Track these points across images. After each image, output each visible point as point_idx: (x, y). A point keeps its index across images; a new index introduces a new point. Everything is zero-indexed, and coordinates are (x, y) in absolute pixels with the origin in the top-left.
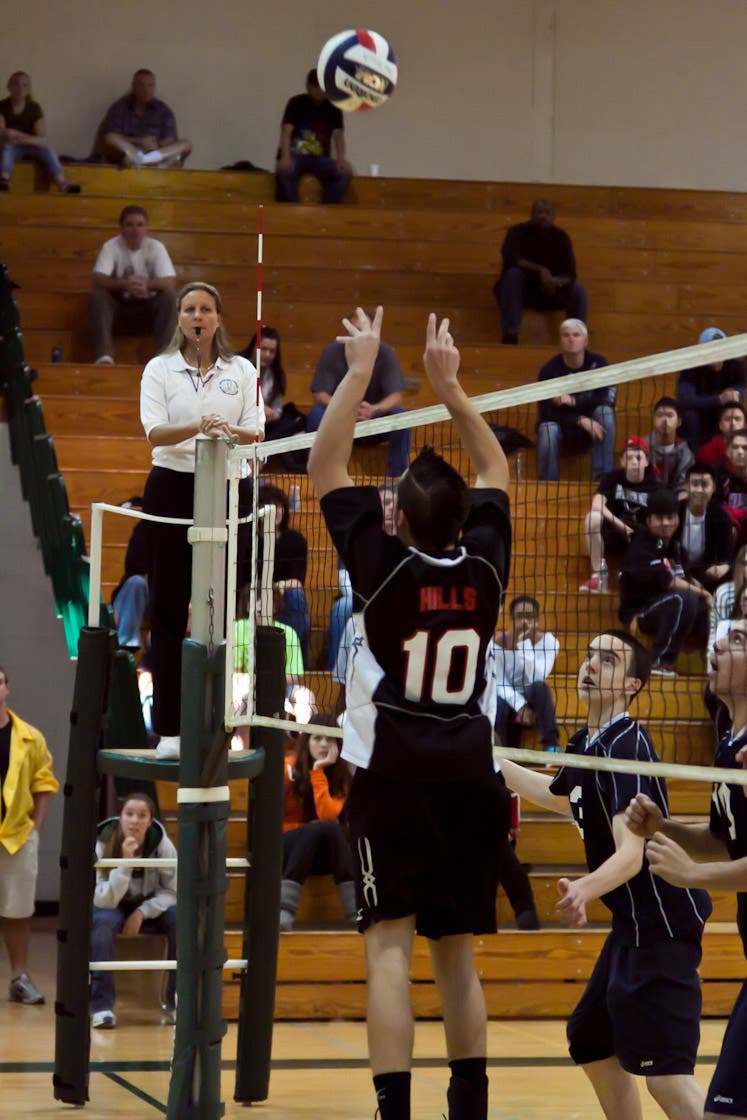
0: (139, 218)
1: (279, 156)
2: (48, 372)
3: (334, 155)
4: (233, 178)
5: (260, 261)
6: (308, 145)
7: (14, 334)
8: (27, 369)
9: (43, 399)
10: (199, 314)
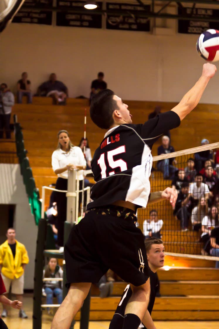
5: (85, 123)
7: (21, 141)
8: (25, 150)
9: (29, 158)
10: (64, 139)
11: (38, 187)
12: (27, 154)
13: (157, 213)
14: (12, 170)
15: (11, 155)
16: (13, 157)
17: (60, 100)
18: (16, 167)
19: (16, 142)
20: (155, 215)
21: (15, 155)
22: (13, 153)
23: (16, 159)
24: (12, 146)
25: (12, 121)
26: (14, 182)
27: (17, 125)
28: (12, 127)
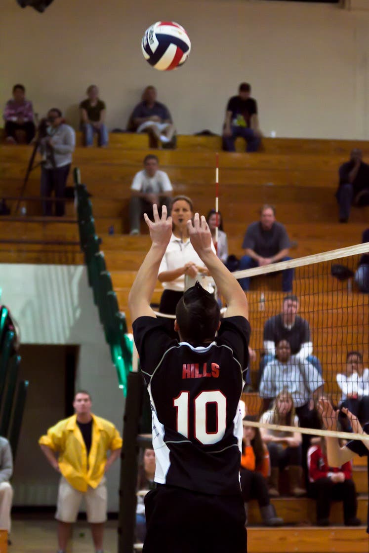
0: (153, 161)
1: (225, 127)
2: (107, 239)
3: (252, 127)
4: (202, 140)
5: (217, 181)
6: (240, 121)
7: (89, 220)
8: (96, 238)
9: (105, 253)
10: (181, 212)
11: (123, 310)
12: (101, 246)
13: (361, 358)
14: (71, 277)
15: (69, 248)
16: (74, 252)
17: (164, 139)
18: (79, 271)
19: (79, 222)
20: (356, 362)
21: (78, 248)
22: (74, 244)
23: (80, 256)
24: (71, 231)
25: (70, 182)
26: (76, 301)
27: (81, 188)
28: (69, 194)
